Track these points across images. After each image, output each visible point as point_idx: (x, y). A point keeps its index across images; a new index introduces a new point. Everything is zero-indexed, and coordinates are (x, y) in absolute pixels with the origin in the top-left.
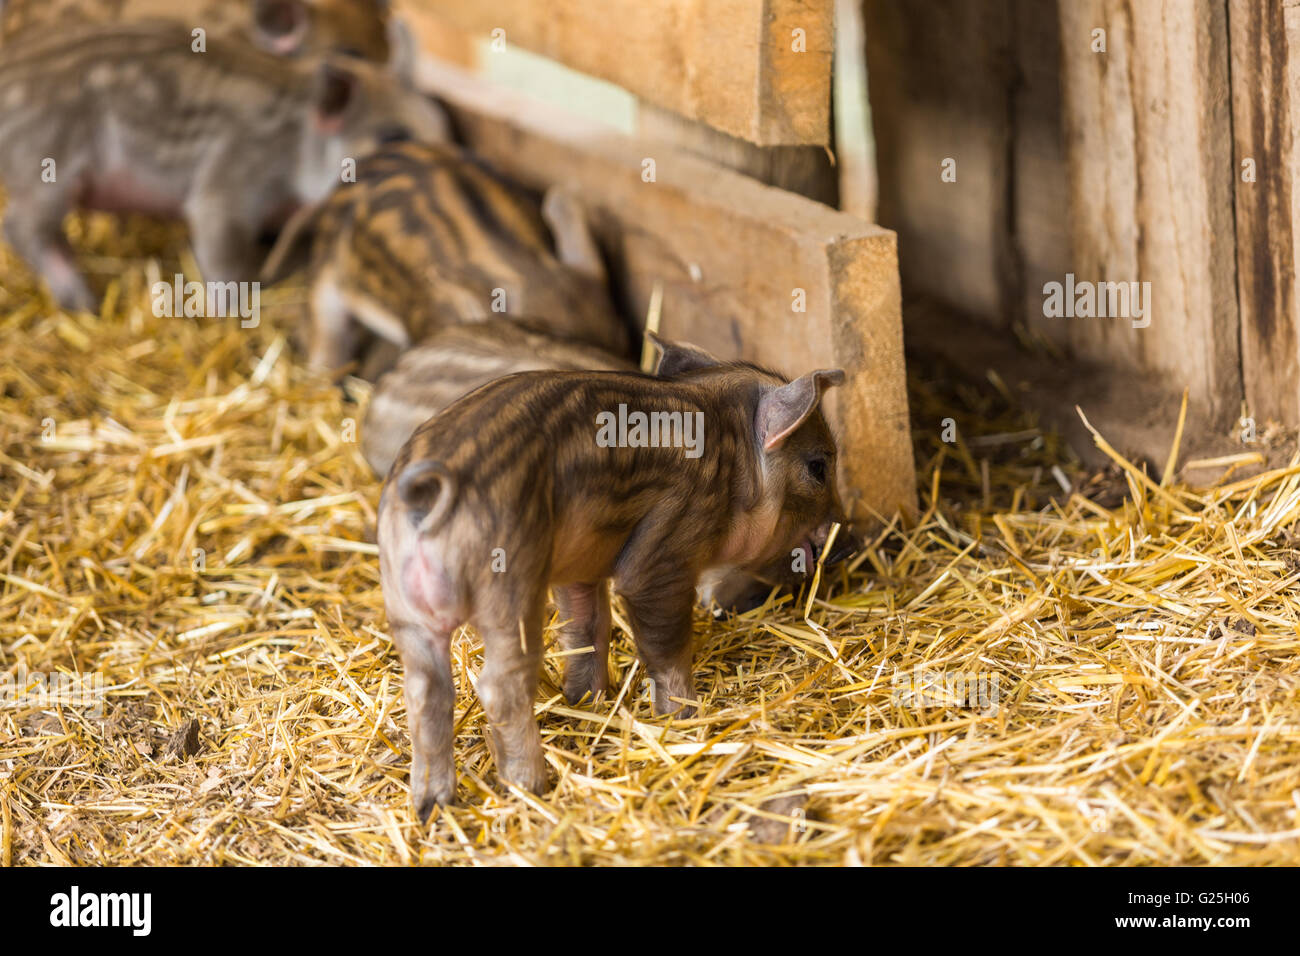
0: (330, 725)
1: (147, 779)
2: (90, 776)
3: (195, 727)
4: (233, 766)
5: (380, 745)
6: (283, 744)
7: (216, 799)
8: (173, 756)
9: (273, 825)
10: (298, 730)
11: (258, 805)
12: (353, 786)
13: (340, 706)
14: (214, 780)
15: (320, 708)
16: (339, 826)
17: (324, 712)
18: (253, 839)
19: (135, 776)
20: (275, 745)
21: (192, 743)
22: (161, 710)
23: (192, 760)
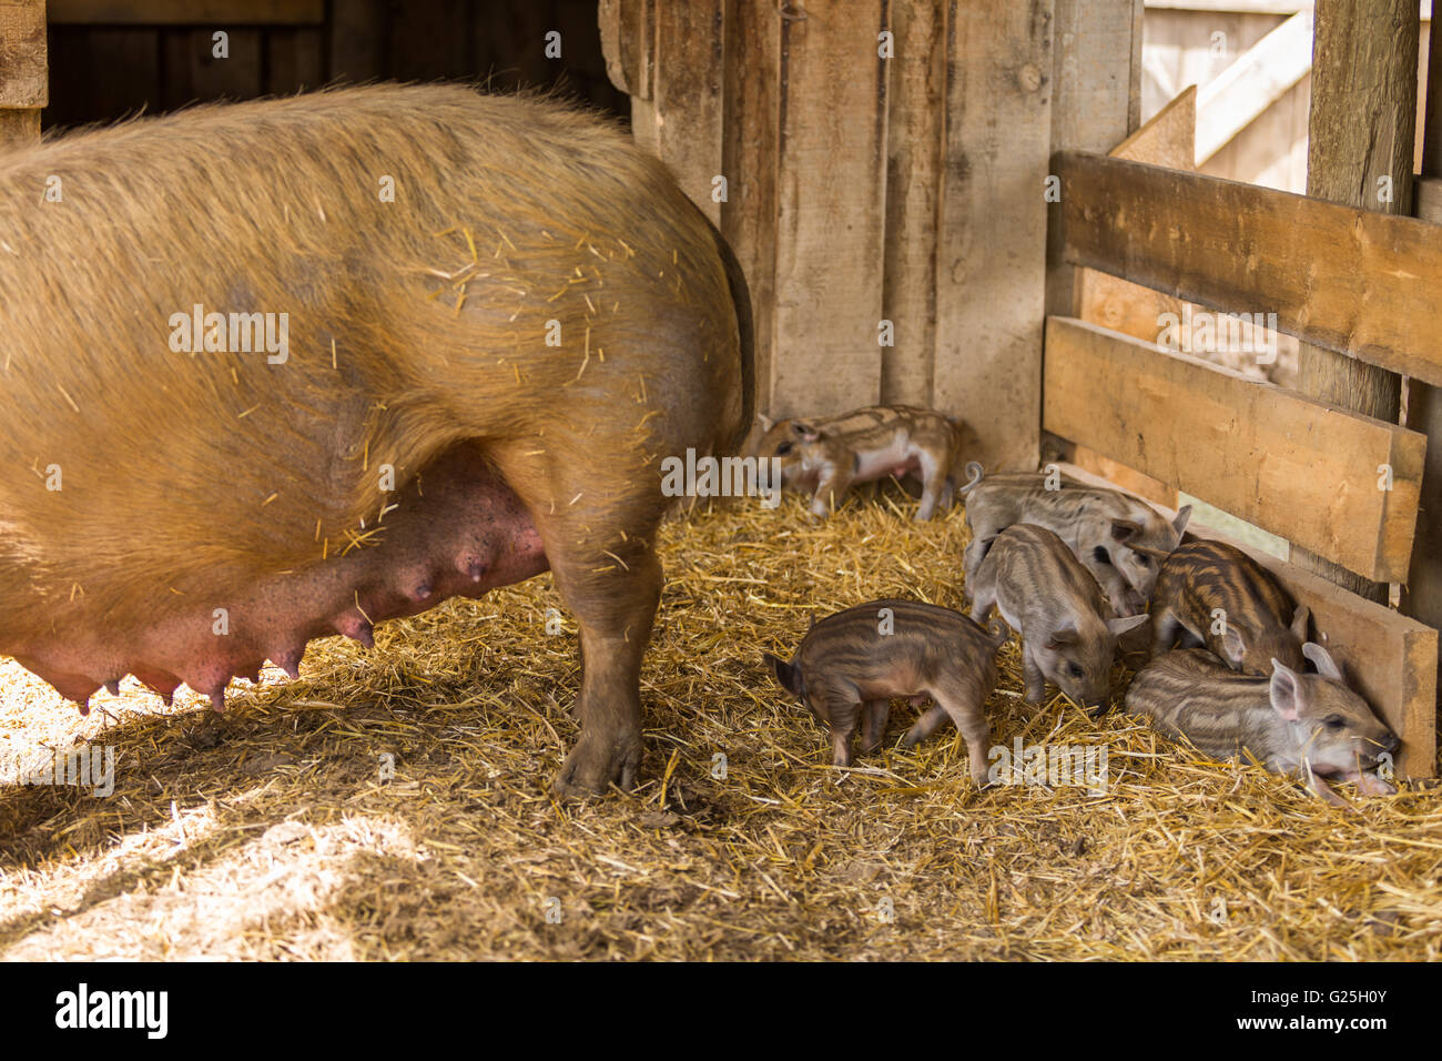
0: (1152, 847)
1: (1061, 864)
2: (1033, 860)
3: (1083, 841)
4: (1103, 862)
5: (1178, 861)
6: (1128, 855)
7: (1098, 879)
8: (1073, 854)
9: (1128, 896)
10: (1137, 849)
11: (1118, 884)
12: (1165, 880)
13: (1156, 839)
14: (1094, 869)
15: (1146, 838)
16: (1160, 899)
17: (1148, 840)
18: (1118, 902)
19: (1054, 862)
20: (1124, 855)
21: (1082, 850)
22: (1063, 829)
23: (1083, 859)
